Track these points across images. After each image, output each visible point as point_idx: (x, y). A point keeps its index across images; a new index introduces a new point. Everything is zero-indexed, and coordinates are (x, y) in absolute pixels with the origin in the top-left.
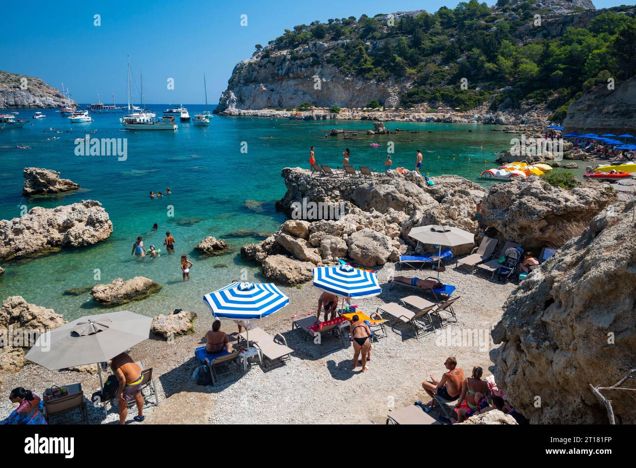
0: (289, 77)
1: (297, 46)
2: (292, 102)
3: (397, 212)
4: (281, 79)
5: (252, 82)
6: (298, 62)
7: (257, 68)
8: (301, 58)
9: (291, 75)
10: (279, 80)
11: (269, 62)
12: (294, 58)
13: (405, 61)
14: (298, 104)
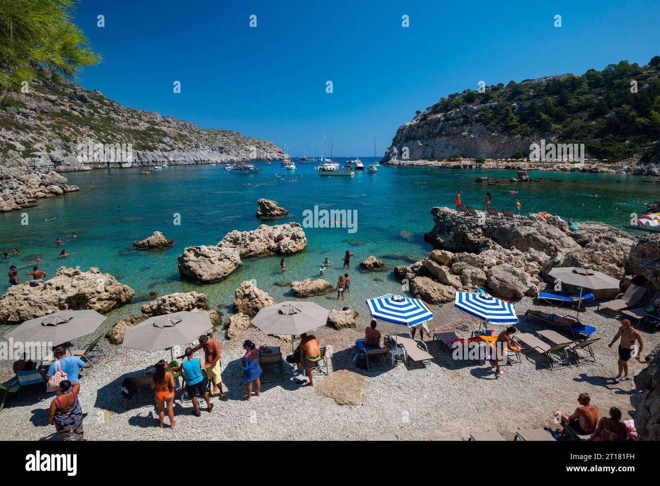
0: (441, 134)
1: (450, 110)
2: (442, 155)
3: (537, 251)
4: (435, 137)
5: (411, 139)
6: (451, 122)
7: (416, 128)
8: (453, 119)
9: (443, 133)
10: (433, 137)
11: (426, 123)
12: (447, 120)
13: (550, 118)
14: (448, 156)
